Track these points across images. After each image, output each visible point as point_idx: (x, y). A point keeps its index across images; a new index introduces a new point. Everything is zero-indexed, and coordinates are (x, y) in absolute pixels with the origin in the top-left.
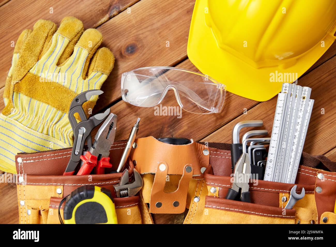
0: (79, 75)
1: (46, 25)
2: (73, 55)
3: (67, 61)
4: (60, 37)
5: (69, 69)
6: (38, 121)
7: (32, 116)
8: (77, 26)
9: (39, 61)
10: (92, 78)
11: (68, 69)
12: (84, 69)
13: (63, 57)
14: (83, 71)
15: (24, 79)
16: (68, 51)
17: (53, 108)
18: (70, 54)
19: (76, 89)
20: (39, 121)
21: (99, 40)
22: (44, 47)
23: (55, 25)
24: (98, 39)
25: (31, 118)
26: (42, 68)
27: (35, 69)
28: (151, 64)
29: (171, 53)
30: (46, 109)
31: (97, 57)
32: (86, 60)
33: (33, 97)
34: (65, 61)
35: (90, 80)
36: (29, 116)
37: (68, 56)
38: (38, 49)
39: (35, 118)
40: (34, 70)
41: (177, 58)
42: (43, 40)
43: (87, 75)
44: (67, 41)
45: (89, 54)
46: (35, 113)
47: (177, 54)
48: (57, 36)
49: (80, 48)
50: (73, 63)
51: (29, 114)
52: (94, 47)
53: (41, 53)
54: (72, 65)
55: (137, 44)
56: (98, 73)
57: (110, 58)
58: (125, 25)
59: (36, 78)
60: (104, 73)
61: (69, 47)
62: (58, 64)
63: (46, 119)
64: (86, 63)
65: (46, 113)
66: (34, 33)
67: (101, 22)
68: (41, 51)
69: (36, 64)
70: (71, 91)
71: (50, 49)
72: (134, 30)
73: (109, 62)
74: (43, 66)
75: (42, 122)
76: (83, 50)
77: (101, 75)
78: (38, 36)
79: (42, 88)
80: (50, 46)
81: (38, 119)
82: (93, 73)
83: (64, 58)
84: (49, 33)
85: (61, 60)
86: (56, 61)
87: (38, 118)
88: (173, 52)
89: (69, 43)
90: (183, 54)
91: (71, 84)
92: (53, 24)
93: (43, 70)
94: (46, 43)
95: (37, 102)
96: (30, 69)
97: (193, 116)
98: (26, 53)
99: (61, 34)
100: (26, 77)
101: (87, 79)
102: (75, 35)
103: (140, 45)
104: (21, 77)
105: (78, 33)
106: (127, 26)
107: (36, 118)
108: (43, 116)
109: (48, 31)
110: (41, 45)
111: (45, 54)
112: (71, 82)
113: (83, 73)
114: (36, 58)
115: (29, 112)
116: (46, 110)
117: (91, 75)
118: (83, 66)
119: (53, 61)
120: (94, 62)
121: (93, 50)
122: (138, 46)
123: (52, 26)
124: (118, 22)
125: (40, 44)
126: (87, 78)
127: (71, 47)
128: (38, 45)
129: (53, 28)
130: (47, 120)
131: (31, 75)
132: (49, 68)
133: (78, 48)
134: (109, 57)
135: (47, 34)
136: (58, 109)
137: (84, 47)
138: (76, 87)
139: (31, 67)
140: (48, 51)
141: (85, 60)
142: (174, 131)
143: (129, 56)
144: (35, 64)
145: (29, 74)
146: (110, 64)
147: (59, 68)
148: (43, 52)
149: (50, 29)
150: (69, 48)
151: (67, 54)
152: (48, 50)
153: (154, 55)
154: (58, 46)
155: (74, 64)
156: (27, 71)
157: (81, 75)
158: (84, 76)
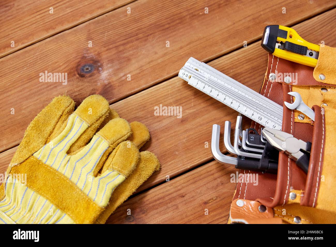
0: (91, 170)
1: (63, 101)
2: (89, 144)
3: (80, 150)
4: (78, 119)
5: (81, 160)
6: (30, 218)
7: (24, 210)
8: (101, 108)
9: (47, 144)
10: (105, 177)
11: (79, 160)
12: (98, 164)
13: (76, 144)
14: (97, 167)
15: (25, 163)
16: (84, 138)
17: (51, 205)
18: (86, 142)
19: (83, 186)
20: (32, 218)
21: (126, 133)
22: (56, 127)
23: (73, 102)
24: (124, 132)
25: (23, 213)
26: (49, 153)
27: (41, 153)
30: (43, 204)
31: (116, 152)
32: (104, 154)
33: (30, 187)
34: (78, 150)
35: (102, 178)
36: (21, 210)
37: (84, 144)
38: (49, 128)
39: (27, 213)
40: (39, 154)
42: (56, 119)
43: (100, 172)
44: (85, 126)
45: (108, 148)
46: (29, 207)
48: (74, 118)
49: (100, 138)
50: (86, 154)
51: (21, 207)
52: (118, 140)
53: (50, 135)
54: (85, 156)
56: (114, 172)
57: (132, 155)
59: (39, 164)
60: (120, 173)
61: (86, 133)
62: (68, 152)
63: (40, 217)
64: (102, 157)
65: (42, 210)
66: (46, 110)
68: (51, 133)
69: (43, 148)
70: (78, 188)
71: (63, 133)
73: (130, 160)
74: (50, 151)
75: (35, 220)
76: (103, 141)
77: (117, 175)
78: (50, 114)
79: (44, 177)
80: (64, 129)
81: (31, 216)
82: (107, 171)
83: (77, 147)
84: (65, 112)
85: (74, 148)
86: (67, 148)
87: (32, 214)
89: (87, 129)
91: (79, 179)
92: (71, 101)
93: (50, 156)
94: (59, 123)
95: (34, 193)
96: (34, 152)
98: (33, 132)
99: (80, 116)
100: (28, 160)
101: (99, 177)
102: (96, 120)
104: (22, 160)
105: (100, 117)
107: (29, 214)
108: (37, 213)
109: (64, 109)
110: (53, 125)
111: (55, 137)
112: (80, 177)
113: (96, 169)
114: (44, 140)
115: (22, 205)
116: (43, 206)
117: (105, 172)
118: (98, 159)
119: (63, 148)
120: (112, 157)
121: (115, 144)
123: (69, 104)
125: (51, 124)
126: (100, 175)
127: (89, 134)
128: (49, 124)
129: (70, 107)
130: (41, 219)
131: (35, 160)
132: (57, 155)
133: (98, 137)
134: (132, 153)
135: (62, 112)
136: (58, 206)
137: (106, 138)
138: (85, 184)
139: (36, 150)
140: (60, 135)
141: (102, 154)
144: (41, 147)
145: (32, 158)
146: (131, 163)
147: (68, 157)
148: (53, 134)
149: (67, 106)
150: (86, 135)
151: (82, 142)
152: (60, 133)
154: (73, 130)
155: (88, 155)
156: (30, 154)
157: (93, 170)
158: (96, 172)
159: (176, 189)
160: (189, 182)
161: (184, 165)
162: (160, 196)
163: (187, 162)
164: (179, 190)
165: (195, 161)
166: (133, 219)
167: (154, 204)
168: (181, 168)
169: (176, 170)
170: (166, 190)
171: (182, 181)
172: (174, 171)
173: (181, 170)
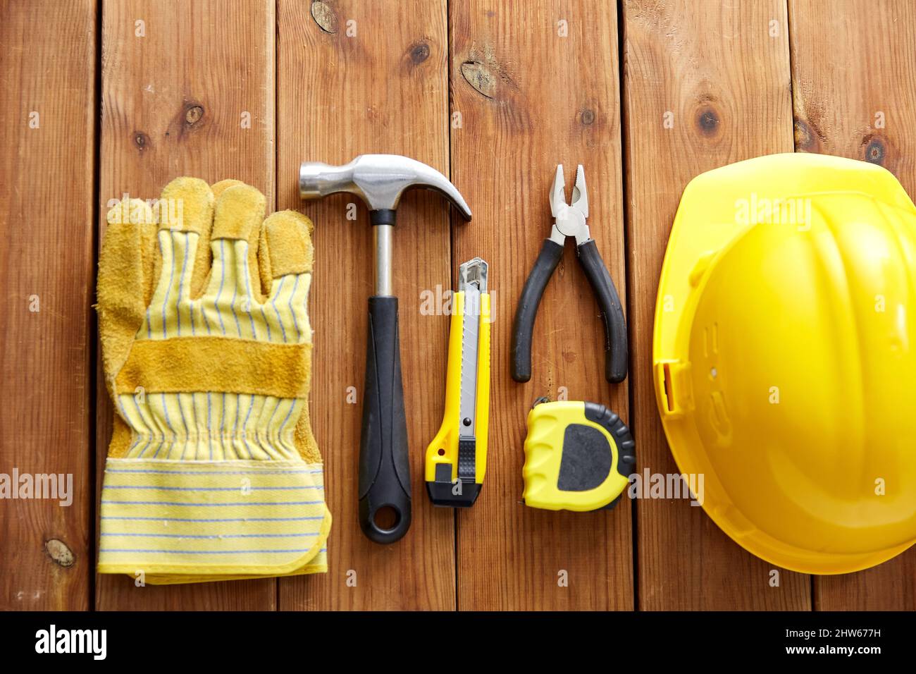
28: (656, 144)
29: (653, 193)
41: (638, 200)
47: (645, 203)
55: (712, 141)
58: (765, 140)
67: (797, 97)
72: (744, 151)
88: (654, 199)
90: (639, 215)
97: (505, 160)
103: (706, 144)
106: (760, 143)
122: (705, 139)
124: (779, 130)
142: (499, 108)
143: (697, 110)
153: (669, 158)
159: (605, 215)
160: (607, 241)
161: (641, 245)
162: (605, 183)
163: (644, 252)
164: (601, 219)
165: (639, 267)
166: (585, 122)
167: (596, 168)
168: (639, 237)
169: (638, 229)
170: (611, 197)
171: (613, 230)
172: (638, 225)
173: (635, 238)
